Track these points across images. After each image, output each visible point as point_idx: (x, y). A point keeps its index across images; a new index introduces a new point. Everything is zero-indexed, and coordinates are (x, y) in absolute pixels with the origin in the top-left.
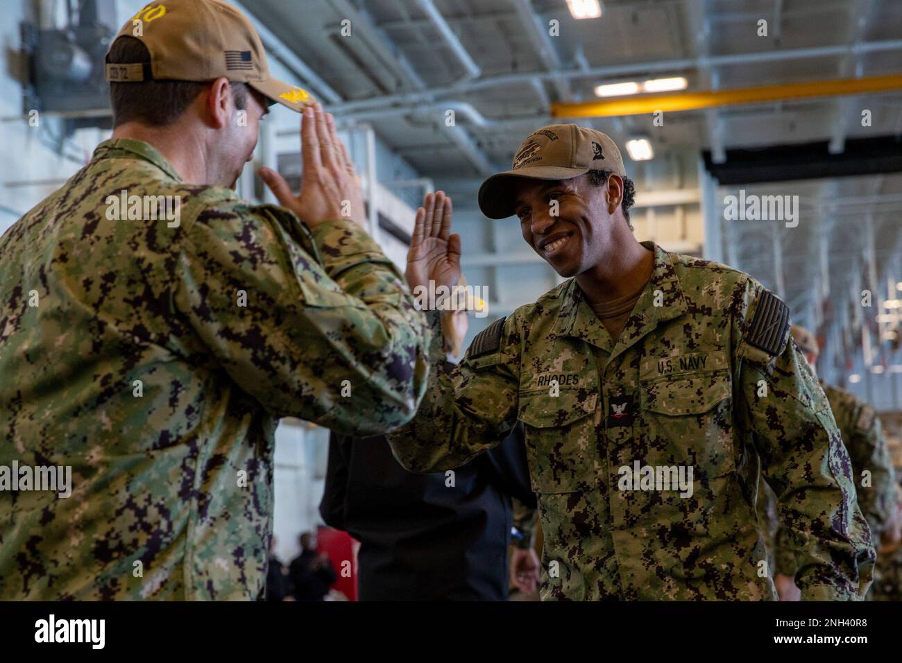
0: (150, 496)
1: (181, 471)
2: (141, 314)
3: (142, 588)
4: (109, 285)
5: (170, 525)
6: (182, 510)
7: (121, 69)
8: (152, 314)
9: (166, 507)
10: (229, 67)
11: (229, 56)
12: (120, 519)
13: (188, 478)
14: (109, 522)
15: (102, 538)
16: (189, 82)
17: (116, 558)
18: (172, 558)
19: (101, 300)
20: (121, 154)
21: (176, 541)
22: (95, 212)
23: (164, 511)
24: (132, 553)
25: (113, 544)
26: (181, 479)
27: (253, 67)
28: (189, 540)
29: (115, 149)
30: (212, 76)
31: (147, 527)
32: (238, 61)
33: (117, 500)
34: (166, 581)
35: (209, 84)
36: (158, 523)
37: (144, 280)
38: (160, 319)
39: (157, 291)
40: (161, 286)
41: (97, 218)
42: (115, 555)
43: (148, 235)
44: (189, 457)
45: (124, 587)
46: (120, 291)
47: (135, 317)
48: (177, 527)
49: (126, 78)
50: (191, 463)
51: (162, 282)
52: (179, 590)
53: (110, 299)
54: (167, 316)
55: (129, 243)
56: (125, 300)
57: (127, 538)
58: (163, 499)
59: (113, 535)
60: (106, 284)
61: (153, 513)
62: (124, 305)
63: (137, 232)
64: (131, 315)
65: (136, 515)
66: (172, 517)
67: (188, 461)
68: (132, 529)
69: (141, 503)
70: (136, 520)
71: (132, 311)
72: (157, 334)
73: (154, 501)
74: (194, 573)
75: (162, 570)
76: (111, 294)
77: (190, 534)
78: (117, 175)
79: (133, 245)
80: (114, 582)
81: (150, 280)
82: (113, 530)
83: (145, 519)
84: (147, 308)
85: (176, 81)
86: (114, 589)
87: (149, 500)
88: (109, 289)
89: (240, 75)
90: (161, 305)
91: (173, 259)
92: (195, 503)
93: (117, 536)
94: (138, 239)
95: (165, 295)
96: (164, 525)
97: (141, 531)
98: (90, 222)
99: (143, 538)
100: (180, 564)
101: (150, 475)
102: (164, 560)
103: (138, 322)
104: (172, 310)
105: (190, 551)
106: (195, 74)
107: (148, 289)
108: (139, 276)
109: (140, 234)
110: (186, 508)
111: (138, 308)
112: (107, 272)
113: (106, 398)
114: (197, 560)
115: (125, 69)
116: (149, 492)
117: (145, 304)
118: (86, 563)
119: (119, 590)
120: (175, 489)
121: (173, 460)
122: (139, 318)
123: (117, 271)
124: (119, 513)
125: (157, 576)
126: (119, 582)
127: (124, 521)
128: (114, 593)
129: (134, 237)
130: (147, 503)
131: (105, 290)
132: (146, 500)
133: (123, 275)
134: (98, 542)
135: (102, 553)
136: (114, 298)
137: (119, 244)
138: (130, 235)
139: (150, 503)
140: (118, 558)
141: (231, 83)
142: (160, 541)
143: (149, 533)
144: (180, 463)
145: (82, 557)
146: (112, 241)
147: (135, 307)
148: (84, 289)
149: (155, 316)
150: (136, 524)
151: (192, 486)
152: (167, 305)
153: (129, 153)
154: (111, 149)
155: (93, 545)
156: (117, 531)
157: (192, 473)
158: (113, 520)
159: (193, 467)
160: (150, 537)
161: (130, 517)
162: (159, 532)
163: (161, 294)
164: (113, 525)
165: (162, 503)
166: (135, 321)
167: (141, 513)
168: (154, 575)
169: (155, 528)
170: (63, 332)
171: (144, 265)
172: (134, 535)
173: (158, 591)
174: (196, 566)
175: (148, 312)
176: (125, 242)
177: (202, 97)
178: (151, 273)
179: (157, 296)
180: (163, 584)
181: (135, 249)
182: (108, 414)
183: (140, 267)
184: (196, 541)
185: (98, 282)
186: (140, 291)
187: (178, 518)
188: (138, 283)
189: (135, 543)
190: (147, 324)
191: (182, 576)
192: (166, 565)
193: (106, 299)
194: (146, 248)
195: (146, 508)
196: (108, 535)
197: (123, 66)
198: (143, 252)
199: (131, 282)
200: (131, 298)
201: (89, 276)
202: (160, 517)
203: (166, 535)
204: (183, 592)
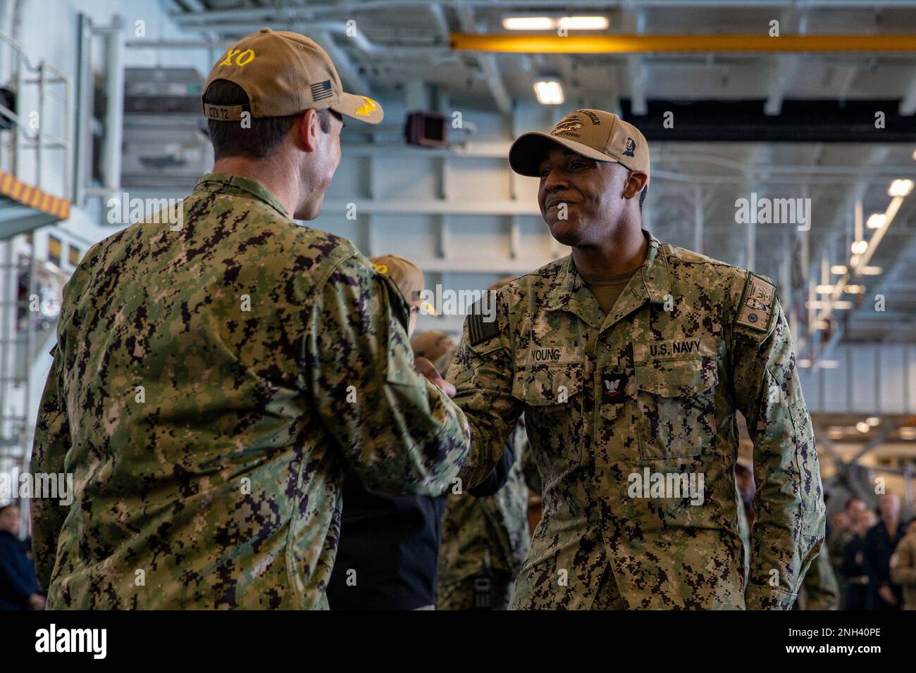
0: (264, 493)
1: (288, 472)
2: (276, 356)
3: (253, 570)
4: (252, 329)
5: (278, 519)
6: (289, 506)
7: (222, 110)
8: (286, 357)
9: (276, 503)
10: (315, 99)
11: (314, 88)
12: (238, 511)
13: (293, 478)
14: (229, 513)
15: (223, 526)
16: (285, 117)
17: (233, 544)
18: (277, 547)
19: (244, 342)
20: (238, 193)
21: (282, 532)
22: (235, 260)
23: (274, 507)
24: (247, 541)
25: (232, 531)
26: (288, 479)
27: (334, 94)
28: (291, 532)
29: (231, 186)
30: (303, 108)
31: (260, 519)
32: (322, 92)
33: (237, 495)
34: (271, 565)
35: (301, 116)
36: (269, 516)
37: (281, 328)
38: (292, 362)
39: (293, 337)
40: (296, 333)
41: (237, 265)
42: (233, 540)
43: (286, 288)
44: (295, 461)
45: (237, 567)
46: (261, 336)
47: (271, 358)
48: (283, 520)
49: (226, 118)
50: (296, 466)
51: (297, 330)
52: (283, 573)
53: (252, 341)
54: (298, 360)
55: (270, 295)
56: (264, 343)
57: (243, 528)
58: (274, 496)
59: (232, 524)
60: (249, 328)
61: (265, 507)
62: (263, 347)
63: (277, 285)
64: (268, 357)
65: (252, 509)
66: (280, 512)
67: (293, 464)
68: (248, 520)
69: (256, 499)
70: (252, 512)
71: (269, 353)
72: (288, 374)
73: (267, 497)
74: (294, 559)
75: (269, 556)
76: (253, 338)
77: (292, 526)
78: (244, 217)
79: (274, 297)
80: (229, 563)
81: (287, 329)
82: (232, 520)
83: (259, 512)
84: (282, 352)
85: (272, 118)
86: (229, 568)
87: (263, 496)
88: (252, 333)
89: (324, 104)
90: (295, 350)
91: (307, 312)
92: (297, 501)
93: (236, 525)
94: (278, 292)
95: (299, 342)
96: (273, 518)
97: (255, 522)
98: (230, 268)
99: (257, 529)
100: (284, 550)
101: (264, 474)
102: (271, 548)
103: (273, 363)
104: (303, 356)
105: (291, 541)
106: (287, 109)
107: (284, 336)
108: (277, 325)
109: (280, 287)
110: (291, 504)
111: (274, 351)
112: (250, 318)
113: (242, 429)
114: (296, 548)
115: (226, 110)
116: (263, 489)
117: (280, 348)
118: (209, 546)
119: (234, 569)
120: (283, 487)
121: (283, 463)
122: (274, 360)
123: (259, 319)
124: (238, 506)
125: (265, 560)
126: (233, 562)
127: (242, 512)
128: (229, 572)
129: (275, 289)
130: (261, 499)
131: (248, 333)
132: (260, 496)
133: (264, 324)
134: (219, 529)
135: (222, 538)
136: (255, 341)
137: (261, 295)
138: (271, 288)
139: (264, 499)
140: (235, 543)
141: (317, 112)
142: (269, 531)
143: (261, 524)
144: (287, 466)
145: (205, 540)
146: (255, 291)
147: (271, 350)
148: (229, 330)
149: (288, 359)
150: (251, 516)
151: (296, 486)
152: (299, 350)
153: (244, 192)
154: (227, 185)
155: (215, 532)
156: (235, 521)
157: (296, 475)
158: (233, 511)
159: (297, 469)
160: (262, 528)
161: (247, 510)
162: (270, 524)
163: (295, 341)
164: (232, 516)
165: (273, 499)
166: (270, 362)
167: (256, 507)
168: (263, 559)
169: (267, 520)
170: (208, 368)
171: (284, 316)
172: (250, 525)
173: (264, 573)
174: (295, 554)
175: (282, 355)
176: (267, 294)
177: (295, 128)
178: (289, 323)
179: (291, 342)
180: (268, 567)
181: (276, 300)
182: (242, 440)
183: (280, 317)
184: (296, 533)
185: (242, 326)
186: (277, 336)
187: (284, 513)
188: (276, 330)
189: (250, 532)
190: (281, 366)
191: (285, 561)
192: (272, 552)
193: (248, 341)
194: (285, 300)
195: (260, 502)
196: (228, 524)
197: (224, 107)
198: (282, 304)
199: (270, 329)
200: (269, 342)
201: (234, 320)
202: (270, 511)
203: (274, 527)
204: (286, 575)
